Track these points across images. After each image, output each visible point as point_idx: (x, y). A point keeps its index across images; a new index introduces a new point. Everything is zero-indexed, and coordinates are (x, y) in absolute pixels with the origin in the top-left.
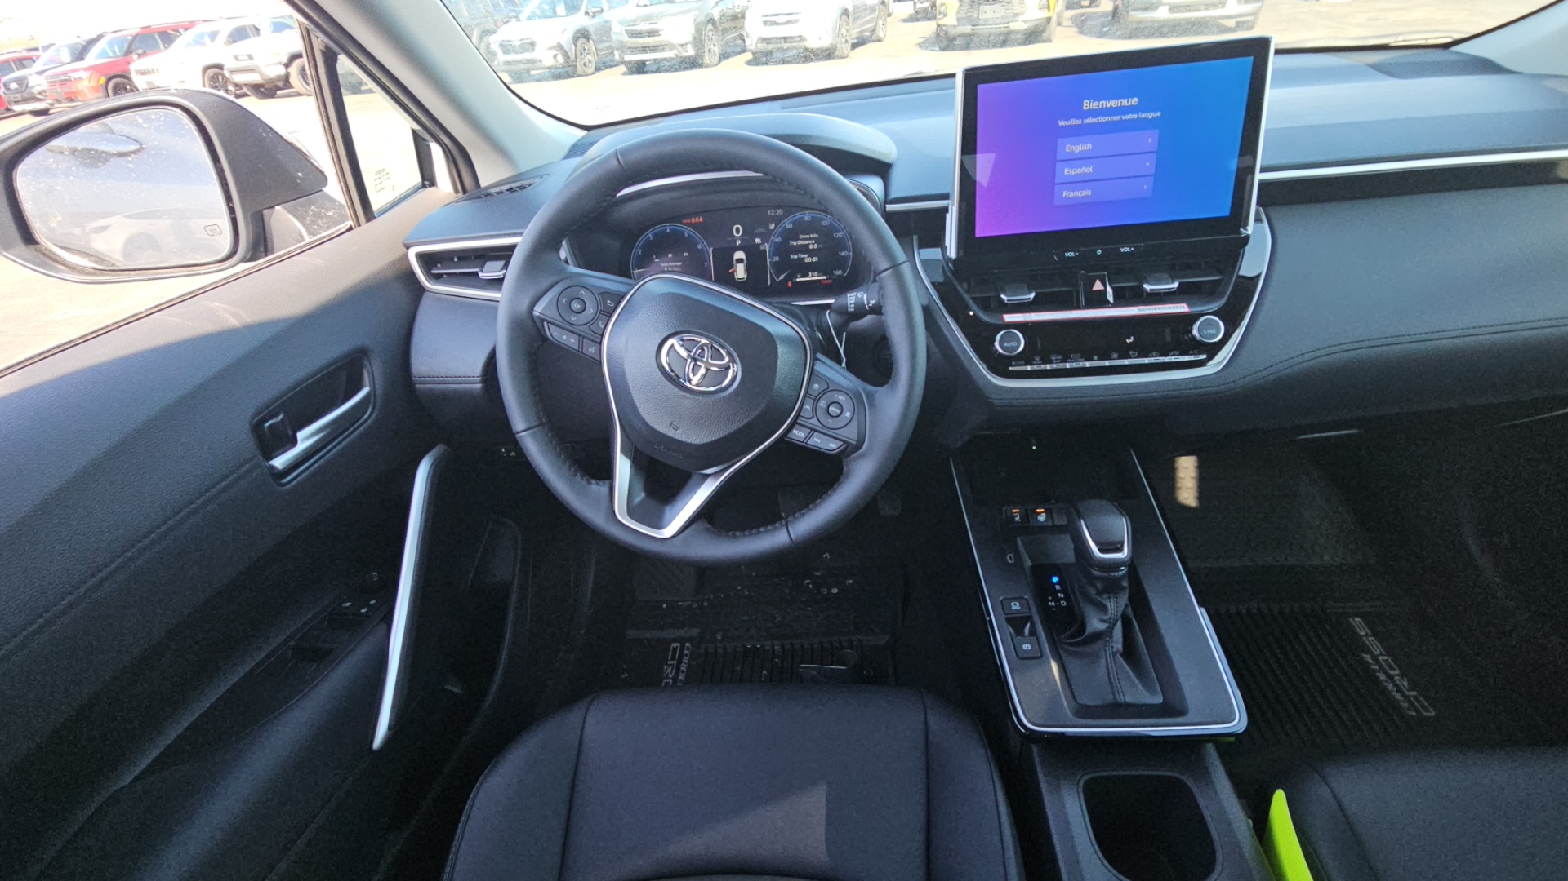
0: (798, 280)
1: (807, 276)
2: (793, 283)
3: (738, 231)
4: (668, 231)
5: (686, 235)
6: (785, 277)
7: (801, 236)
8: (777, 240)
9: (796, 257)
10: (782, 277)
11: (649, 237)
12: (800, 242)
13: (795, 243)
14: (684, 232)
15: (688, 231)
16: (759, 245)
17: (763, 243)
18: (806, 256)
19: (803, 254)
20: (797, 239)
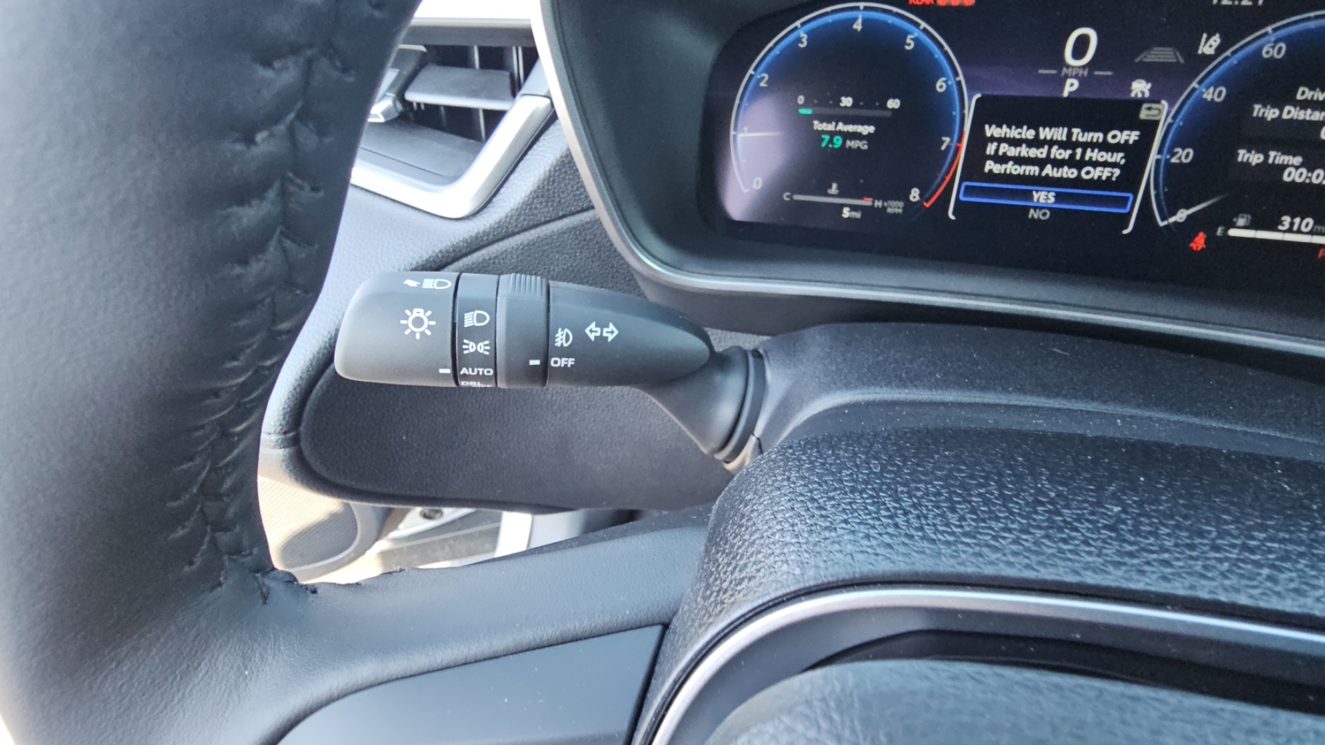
0: (1233, 232)
1: (1273, 227)
2: (1211, 239)
3: (1079, 51)
4: (858, 26)
5: (910, 45)
6: (1189, 217)
7: (1304, 93)
8: (1210, 95)
9: (1256, 158)
10: (1181, 215)
11: (799, 40)
12: (1292, 113)
13: (1271, 114)
14: (905, 33)
15: (917, 33)
16: (1138, 103)
17: (1154, 99)
18: (1298, 160)
19: (1286, 152)
20: (1284, 97)
